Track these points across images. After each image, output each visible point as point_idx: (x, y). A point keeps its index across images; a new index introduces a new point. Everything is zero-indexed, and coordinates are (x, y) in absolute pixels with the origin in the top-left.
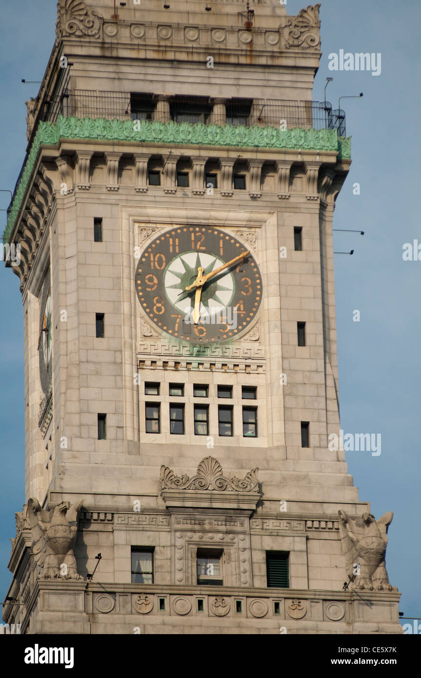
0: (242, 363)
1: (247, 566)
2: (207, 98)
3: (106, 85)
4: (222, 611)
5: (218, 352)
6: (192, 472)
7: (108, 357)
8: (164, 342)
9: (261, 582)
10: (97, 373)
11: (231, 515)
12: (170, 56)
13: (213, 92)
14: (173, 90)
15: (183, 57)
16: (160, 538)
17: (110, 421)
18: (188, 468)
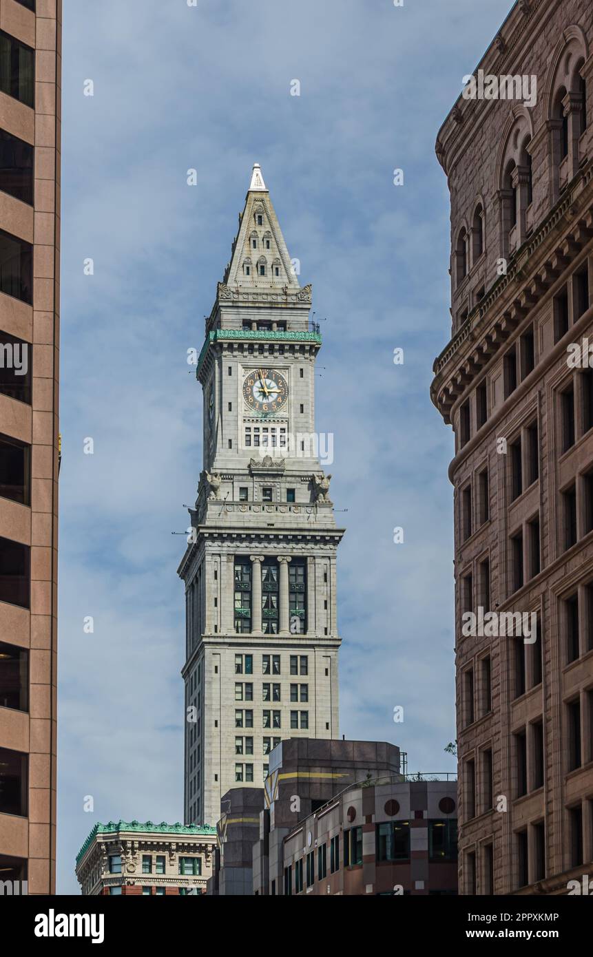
0: (280, 420)
1: (279, 494)
2: (270, 321)
3: (234, 317)
4: (270, 511)
5: (272, 416)
6: (261, 462)
7: (232, 418)
8: (252, 412)
9: (284, 500)
10: (229, 424)
11: (274, 476)
12: (257, 305)
13: (273, 318)
14: (257, 318)
15: (262, 305)
16: (249, 484)
17: (233, 442)
18: (259, 459)
